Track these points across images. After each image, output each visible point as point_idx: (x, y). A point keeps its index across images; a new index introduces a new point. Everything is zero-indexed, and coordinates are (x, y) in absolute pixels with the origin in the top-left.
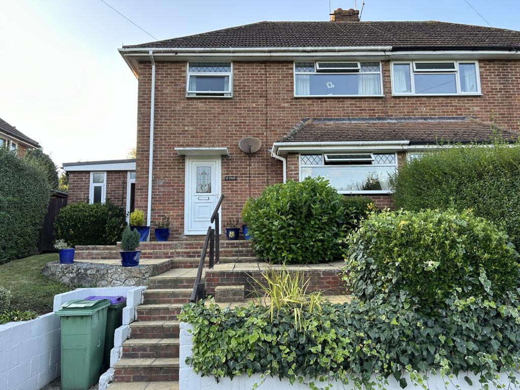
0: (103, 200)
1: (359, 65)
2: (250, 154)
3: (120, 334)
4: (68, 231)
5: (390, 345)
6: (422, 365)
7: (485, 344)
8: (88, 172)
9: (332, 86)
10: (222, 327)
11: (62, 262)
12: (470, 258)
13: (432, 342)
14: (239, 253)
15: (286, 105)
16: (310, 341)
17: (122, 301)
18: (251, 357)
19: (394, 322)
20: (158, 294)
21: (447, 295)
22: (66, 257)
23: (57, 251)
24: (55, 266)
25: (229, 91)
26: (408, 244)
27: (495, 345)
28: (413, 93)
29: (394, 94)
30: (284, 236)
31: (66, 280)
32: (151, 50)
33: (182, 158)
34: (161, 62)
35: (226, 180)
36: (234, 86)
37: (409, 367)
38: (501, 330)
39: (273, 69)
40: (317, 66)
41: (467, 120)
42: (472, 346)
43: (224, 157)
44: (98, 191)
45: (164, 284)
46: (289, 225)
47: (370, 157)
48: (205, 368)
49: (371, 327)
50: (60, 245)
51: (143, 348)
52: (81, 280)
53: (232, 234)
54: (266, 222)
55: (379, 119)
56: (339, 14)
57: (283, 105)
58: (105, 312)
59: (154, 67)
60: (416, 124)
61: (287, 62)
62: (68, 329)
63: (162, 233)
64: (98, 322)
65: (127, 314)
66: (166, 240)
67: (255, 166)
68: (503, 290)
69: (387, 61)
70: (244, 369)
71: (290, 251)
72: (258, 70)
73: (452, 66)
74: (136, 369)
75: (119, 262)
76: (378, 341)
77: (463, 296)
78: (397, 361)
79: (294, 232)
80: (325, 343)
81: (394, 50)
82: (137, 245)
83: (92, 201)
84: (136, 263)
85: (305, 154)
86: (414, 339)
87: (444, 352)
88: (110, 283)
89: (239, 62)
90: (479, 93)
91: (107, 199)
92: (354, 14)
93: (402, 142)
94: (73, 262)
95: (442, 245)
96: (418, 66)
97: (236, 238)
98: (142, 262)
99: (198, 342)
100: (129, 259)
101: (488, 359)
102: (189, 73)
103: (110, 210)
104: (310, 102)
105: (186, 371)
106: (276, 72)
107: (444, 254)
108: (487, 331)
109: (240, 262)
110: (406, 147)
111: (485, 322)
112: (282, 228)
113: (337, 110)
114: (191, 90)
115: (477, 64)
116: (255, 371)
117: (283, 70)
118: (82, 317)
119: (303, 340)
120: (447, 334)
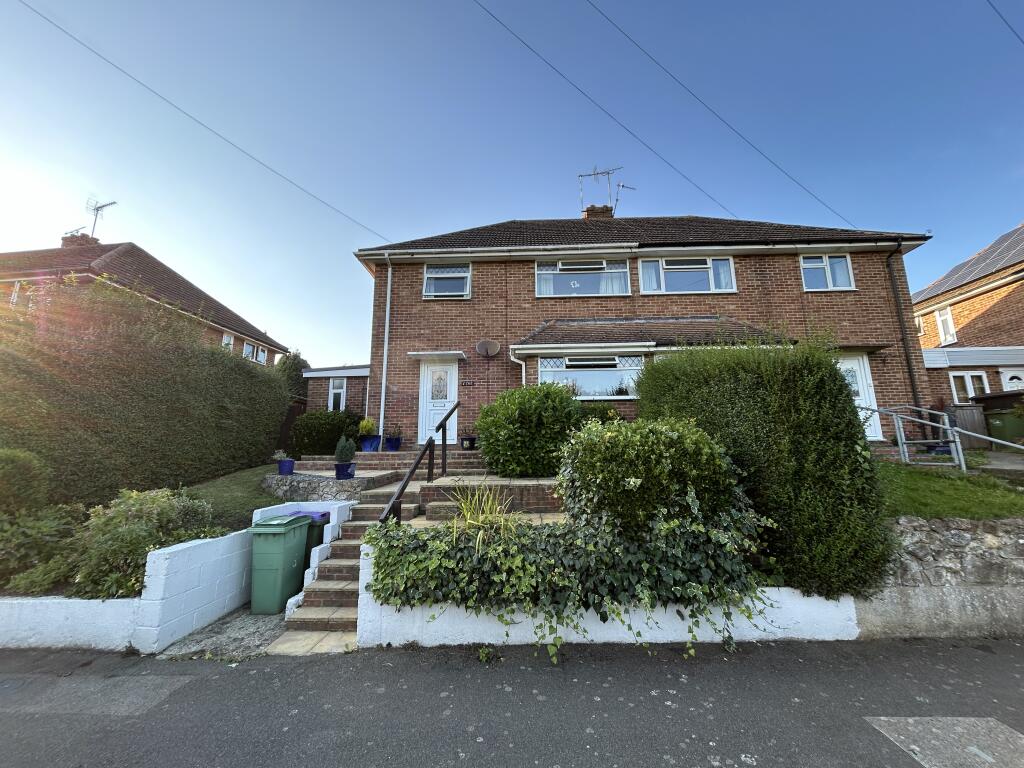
0: (342, 407)
1: (604, 263)
2: (489, 358)
3: (316, 553)
4: (303, 439)
5: (586, 573)
6: (623, 596)
7: (694, 574)
8: (329, 378)
9: (575, 287)
10: (404, 551)
11: (280, 473)
12: (678, 475)
13: (634, 571)
14: (470, 465)
15: (527, 305)
16: (496, 569)
17: (326, 517)
18: (432, 585)
19: (591, 547)
20: (367, 510)
21: (652, 517)
22: (286, 469)
23: (275, 461)
24: (273, 478)
25: (467, 292)
26: (613, 458)
27: (706, 575)
28: (663, 291)
29: (642, 292)
30: (512, 447)
31: (280, 493)
32: (386, 253)
33: (417, 363)
34: (398, 265)
35: (462, 385)
36: (473, 287)
37: (607, 599)
38: (713, 557)
39: (514, 269)
40: (560, 266)
41: (723, 319)
42: (679, 575)
43: (461, 362)
44: (337, 397)
45: (377, 499)
46: (518, 435)
47: (614, 360)
48: (384, 595)
49: (566, 552)
50: (280, 455)
51: (339, 570)
52: (293, 494)
53: (466, 444)
54: (494, 432)
55: (626, 319)
56: (591, 211)
57: (524, 305)
58: (305, 530)
59: (390, 269)
60: (666, 324)
61: (529, 262)
62: (260, 546)
63: (394, 443)
64: (299, 537)
65: (329, 532)
66: (397, 449)
67: (494, 370)
68: (714, 511)
69: (634, 259)
70: (422, 601)
71: (519, 463)
72: (498, 270)
73: (704, 262)
74: (326, 592)
75: (333, 474)
76: (573, 568)
77: (668, 518)
78: (595, 591)
79: (523, 442)
80: (510, 572)
81: (641, 246)
82: (353, 456)
83: (331, 409)
84: (351, 476)
85: (545, 357)
86: (614, 566)
87: (646, 582)
88: (322, 498)
89: (478, 263)
90: (735, 290)
91: (347, 406)
92: (607, 211)
93: (648, 344)
94: (291, 473)
95: (647, 461)
96: (668, 263)
97: (472, 447)
98: (359, 474)
99: (377, 564)
100: (344, 472)
101: (696, 589)
102: (426, 275)
103: (348, 417)
104: (553, 302)
105: (365, 598)
106: (516, 273)
107: (649, 470)
108: (696, 558)
109: (469, 474)
110: (652, 349)
111: (694, 549)
112: (510, 438)
113: (581, 310)
114: (428, 292)
115: (731, 259)
116: (437, 601)
117: (523, 270)
118: (274, 534)
119: (487, 567)
120: (651, 562)
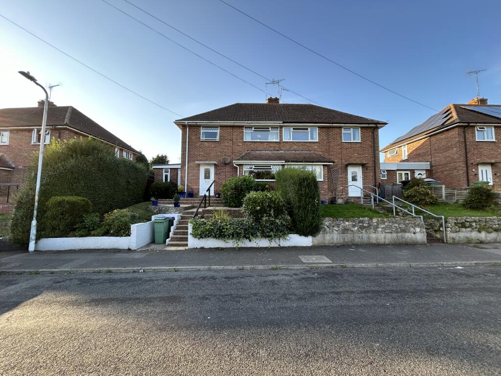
0: (169, 180)
1: (270, 128)
2: (226, 164)
3: (172, 228)
4: (155, 193)
5: (246, 230)
6: (255, 235)
7: (272, 230)
8: (162, 169)
9: (259, 137)
10: (200, 225)
11: (153, 205)
12: (269, 206)
13: (258, 229)
14: (219, 203)
15: (240, 144)
16: (224, 229)
17: (173, 218)
18: (207, 233)
19: (247, 224)
20: (186, 216)
21: (262, 216)
22: (155, 204)
23: (151, 201)
24: (152, 207)
25: (218, 139)
27: (275, 230)
28: (291, 140)
29: (284, 140)
30: (232, 198)
31: (155, 211)
32: (186, 122)
33: (199, 165)
34: (190, 126)
35: (216, 174)
36: (220, 136)
37: (251, 236)
38: (277, 226)
39: (235, 130)
40: (253, 129)
41: (312, 152)
42: (268, 230)
43: (215, 165)
44: (166, 176)
45: (188, 213)
46: (234, 194)
47: (270, 167)
48: (195, 235)
49: (241, 225)
50: (153, 199)
51: (180, 232)
52: (160, 211)
53: (217, 196)
54: (226, 192)
55: (277, 150)
56: (270, 100)
57: (239, 144)
58: (168, 221)
59: (188, 128)
60: (291, 153)
61: (242, 127)
62: (156, 226)
63: (191, 195)
64: (166, 224)
65: (175, 222)
66: (192, 197)
67: (228, 169)
68: (278, 215)
69: (281, 127)
70: (205, 237)
71: (234, 203)
72: (229, 130)
73: (307, 129)
74: (177, 238)
75: (173, 205)
76: (242, 228)
77: (266, 216)
78: (248, 234)
79: (236, 196)
80: (227, 229)
81: (283, 123)
82: (179, 199)
83: (164, 181)
84: (179, 206)
85: (246, 165)
86: (253, 228)
87: (260, 232)
88: (170, 213)
89: (221, 126)
90: (317, 141)
92: (277, 100)
93: (282, 161)
94: (157, 205)
95: (262, 203)
96: (294, 129)
97: (219, 197)
98: (181, 206)
99: (193, 228)
100: (177, 205)
101: (272, 234)
102: (202, 131)
103: (171, 184)
104: (250, 143)
105: (190, 237)
106: (236, 132)
107: (262, 205)
108: (273, 226)
109: (218, 206)
110: (284, 163)
111: (272, 224)
112: (231, 195)
113: (261, 147)
114: (203, 138)
115: (317, 129)
116: (209, 237)
117: (238, 131)
118: (161, 222)
119: (221, 228)
120: (262, 227)
